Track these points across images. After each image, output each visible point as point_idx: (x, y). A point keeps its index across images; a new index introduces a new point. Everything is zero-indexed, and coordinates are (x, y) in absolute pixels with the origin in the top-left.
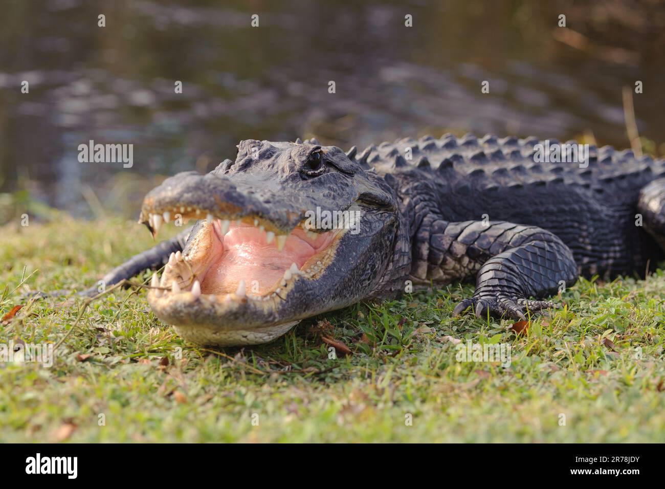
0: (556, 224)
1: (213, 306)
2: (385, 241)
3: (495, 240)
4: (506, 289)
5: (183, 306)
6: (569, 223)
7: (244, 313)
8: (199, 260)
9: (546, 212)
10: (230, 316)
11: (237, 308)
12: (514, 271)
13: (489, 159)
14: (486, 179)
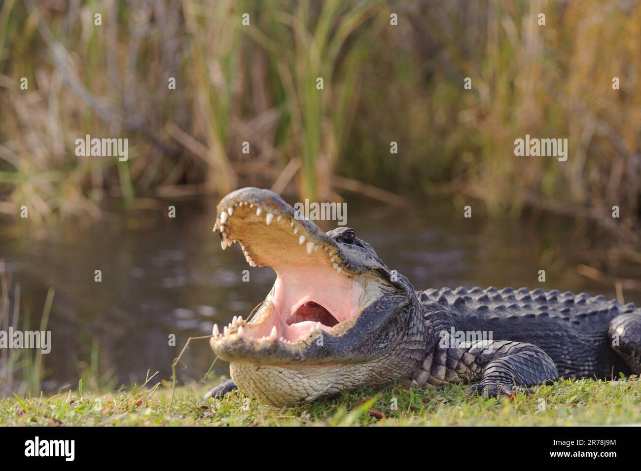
0: (544, 345)
1: (252, 344)
2: (401, 318)
3: (496, 352)
4: (504, 379)
5: (231, 344)
6: (555, 345)
7: (275, 351)
8: (258, 325)
9: (535, 336)
10: (264, 352)
11: (269, 347)
12: (511, 369)
13: (492, 301)
14: (490, 312)
